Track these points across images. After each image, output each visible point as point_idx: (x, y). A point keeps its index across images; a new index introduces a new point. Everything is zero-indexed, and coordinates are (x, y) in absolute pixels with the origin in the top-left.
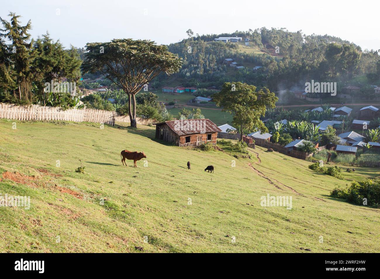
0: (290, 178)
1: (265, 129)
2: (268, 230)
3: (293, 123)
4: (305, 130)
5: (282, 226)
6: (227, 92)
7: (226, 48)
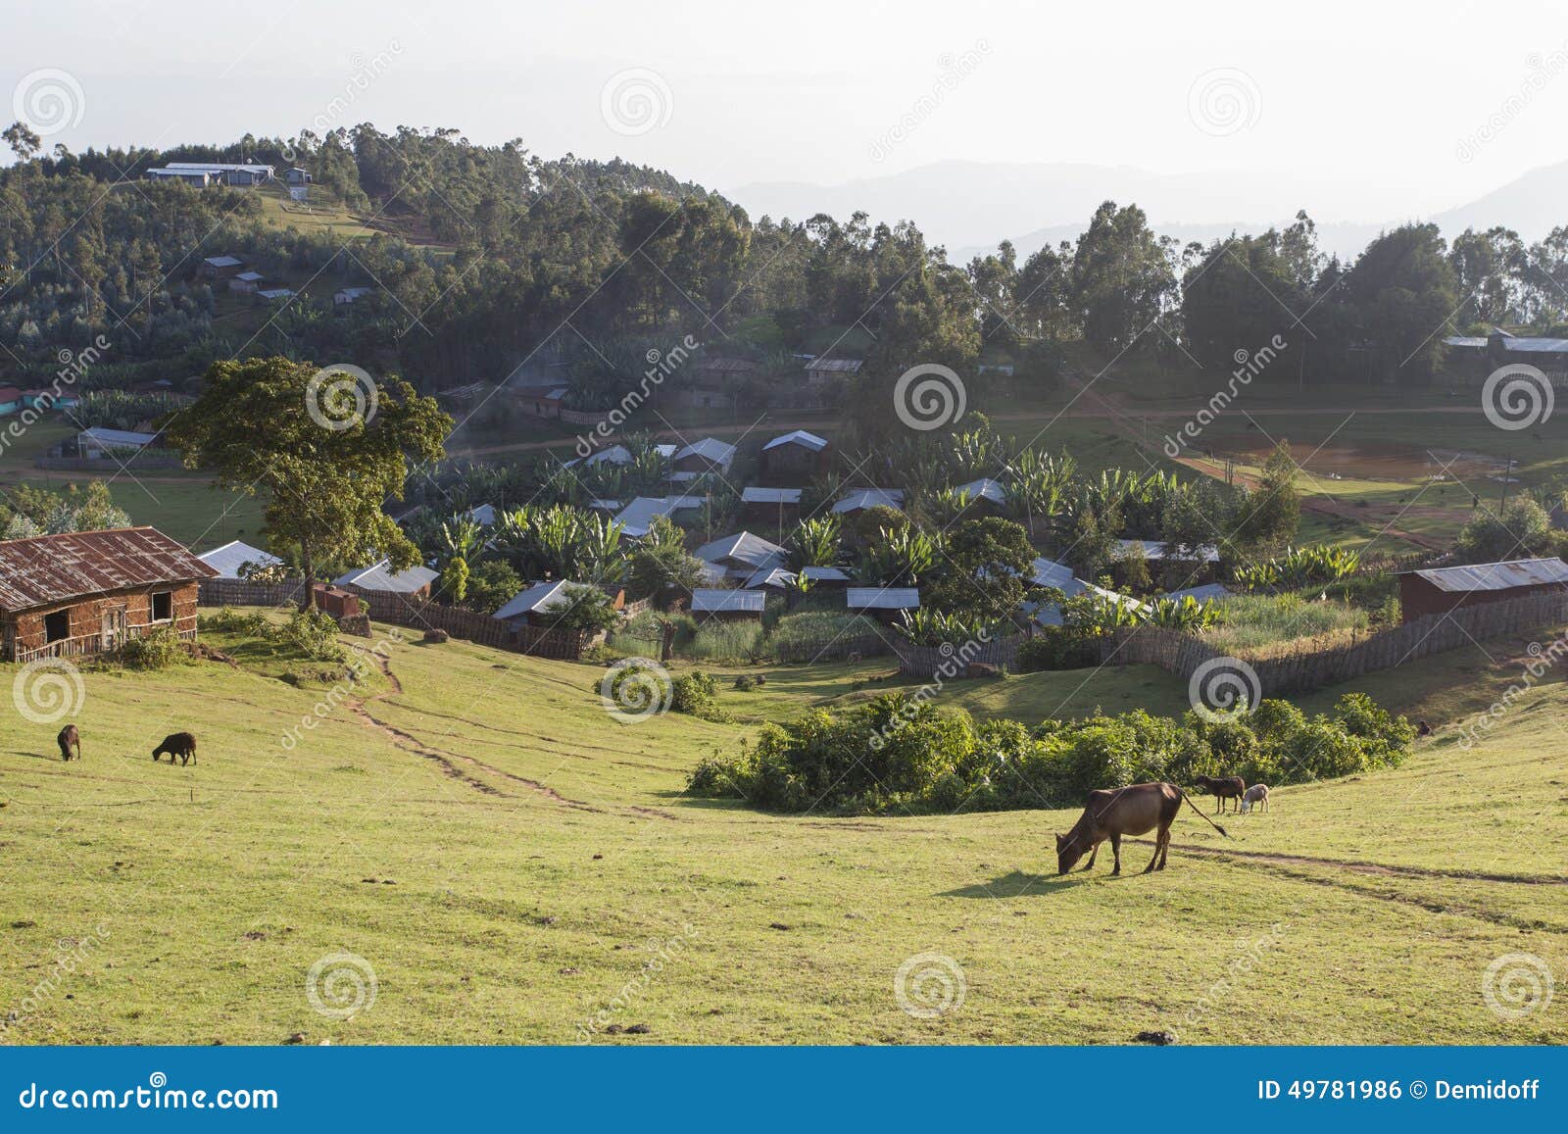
0: (525, 741)
1: (407, 550)
2: (467, 979)
3: (520, 517)
4: (566, 540)
5: (525, 948)
6: (228, 405)
7: (204, 210)
